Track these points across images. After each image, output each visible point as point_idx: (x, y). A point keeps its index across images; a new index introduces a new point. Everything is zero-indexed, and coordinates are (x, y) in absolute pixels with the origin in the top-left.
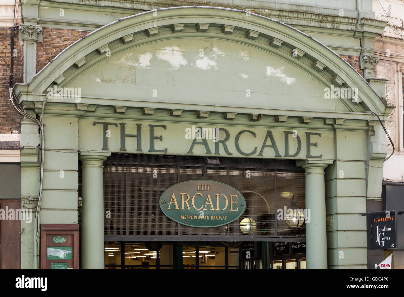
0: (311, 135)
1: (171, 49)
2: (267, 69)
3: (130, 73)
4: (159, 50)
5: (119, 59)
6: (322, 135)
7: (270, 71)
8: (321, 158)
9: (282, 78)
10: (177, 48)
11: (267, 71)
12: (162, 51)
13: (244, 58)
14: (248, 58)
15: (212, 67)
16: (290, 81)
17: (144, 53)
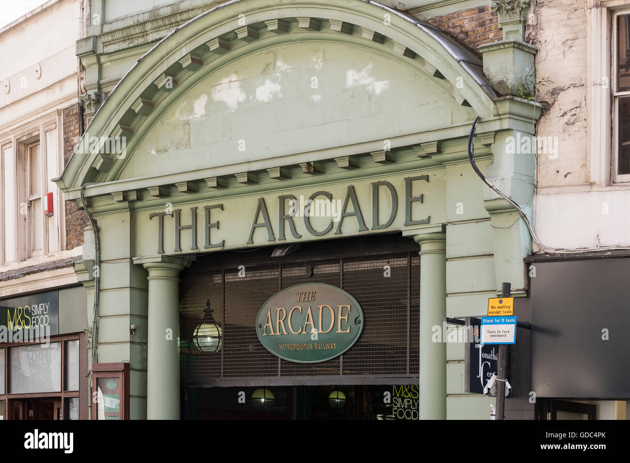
0: (414, 182)
1: (227, 80)
2: (348, 75)
3: (184, 132)
4: (214, 86)
5: (173, 115)
6: (431, 178)
7: (351, 77)
8: (429, 223)
9: (369, 85)
10: (234, 77)
11: (348, 78)
12: (219, 88)
13: (316, 66)
14: (322, 64)
15: (275, 94)
16: (379, 87)
17: (198, 97)
